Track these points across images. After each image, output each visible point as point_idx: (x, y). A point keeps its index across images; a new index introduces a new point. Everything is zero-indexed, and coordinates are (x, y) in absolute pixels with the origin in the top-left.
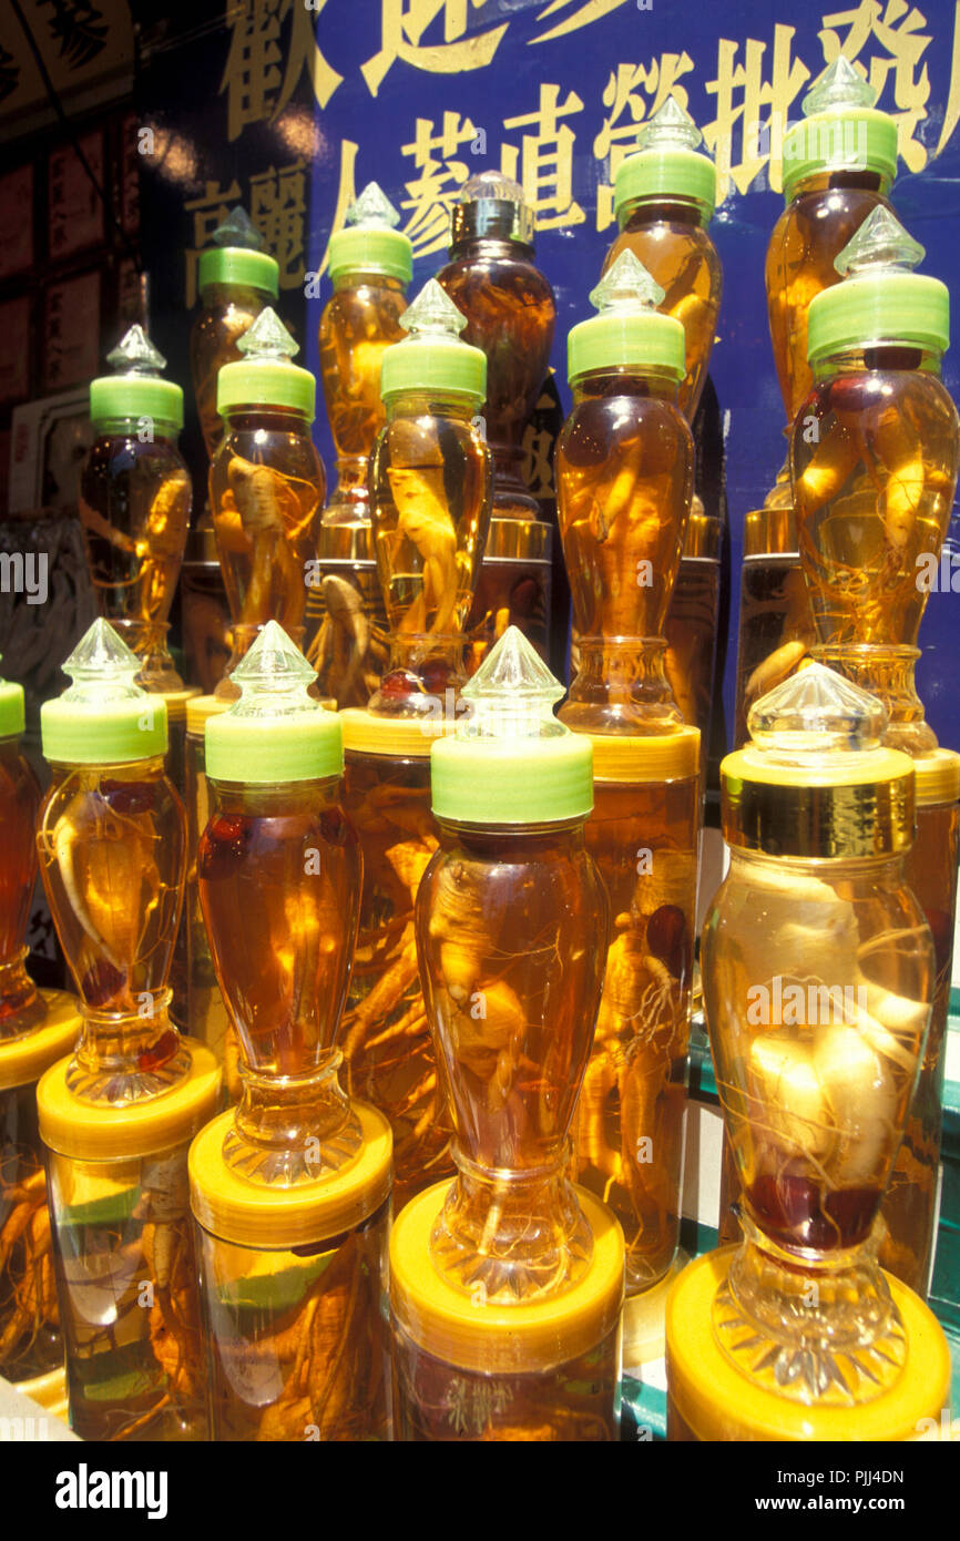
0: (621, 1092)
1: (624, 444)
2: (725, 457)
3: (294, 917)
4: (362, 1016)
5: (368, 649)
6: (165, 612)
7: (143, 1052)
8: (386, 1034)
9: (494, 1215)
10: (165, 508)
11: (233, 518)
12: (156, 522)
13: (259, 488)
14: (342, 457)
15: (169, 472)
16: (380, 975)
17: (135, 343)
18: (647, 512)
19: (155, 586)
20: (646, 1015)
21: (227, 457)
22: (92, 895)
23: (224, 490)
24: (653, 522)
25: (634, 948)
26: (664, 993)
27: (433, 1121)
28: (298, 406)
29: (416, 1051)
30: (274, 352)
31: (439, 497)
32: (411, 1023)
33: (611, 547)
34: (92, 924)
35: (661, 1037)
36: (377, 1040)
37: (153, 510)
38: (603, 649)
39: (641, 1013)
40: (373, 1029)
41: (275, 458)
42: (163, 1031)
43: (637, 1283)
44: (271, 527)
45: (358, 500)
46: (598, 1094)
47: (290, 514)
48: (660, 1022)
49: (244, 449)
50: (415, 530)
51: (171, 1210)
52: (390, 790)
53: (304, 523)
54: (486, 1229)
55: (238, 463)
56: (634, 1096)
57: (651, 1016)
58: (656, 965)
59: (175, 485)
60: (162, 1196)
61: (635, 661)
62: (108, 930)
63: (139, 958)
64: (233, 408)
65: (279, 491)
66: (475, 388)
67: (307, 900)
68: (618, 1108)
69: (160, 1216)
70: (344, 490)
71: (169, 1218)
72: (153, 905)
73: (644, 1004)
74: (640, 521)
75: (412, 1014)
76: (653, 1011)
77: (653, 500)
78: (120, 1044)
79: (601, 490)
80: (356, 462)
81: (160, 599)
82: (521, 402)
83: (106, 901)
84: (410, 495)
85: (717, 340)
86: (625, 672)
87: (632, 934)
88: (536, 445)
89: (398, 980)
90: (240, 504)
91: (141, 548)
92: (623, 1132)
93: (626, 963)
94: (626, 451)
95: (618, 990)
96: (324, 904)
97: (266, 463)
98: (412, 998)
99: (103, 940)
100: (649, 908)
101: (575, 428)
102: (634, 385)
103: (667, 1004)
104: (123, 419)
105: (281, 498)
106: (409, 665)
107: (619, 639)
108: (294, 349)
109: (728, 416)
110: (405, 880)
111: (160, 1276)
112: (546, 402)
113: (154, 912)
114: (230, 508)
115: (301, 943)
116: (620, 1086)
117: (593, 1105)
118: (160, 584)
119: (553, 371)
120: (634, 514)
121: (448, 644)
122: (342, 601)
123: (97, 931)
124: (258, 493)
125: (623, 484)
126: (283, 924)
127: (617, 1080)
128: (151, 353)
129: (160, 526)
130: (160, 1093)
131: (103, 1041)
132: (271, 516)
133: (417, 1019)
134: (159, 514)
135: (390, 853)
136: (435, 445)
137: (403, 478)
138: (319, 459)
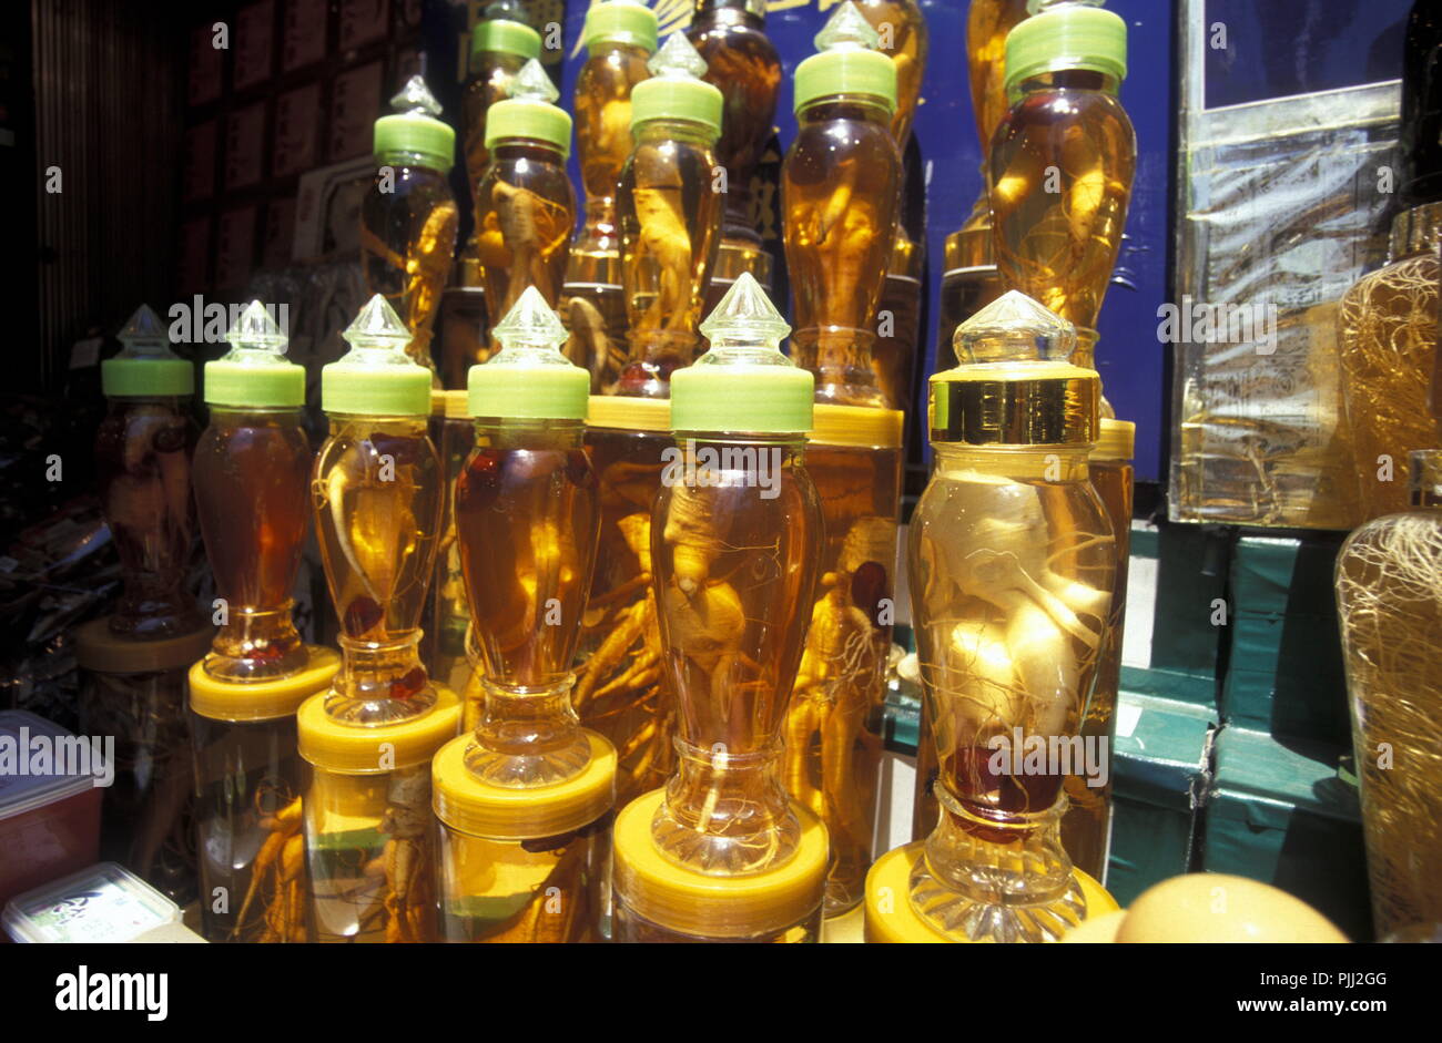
0: (822, 737)
1: (841, 164)
2: (927, 201)
3: (539, 542)
4: (591, 668)
5: (607, 364)
6: (430, 321)
7: (395, 682)
8: (613, 685)
9: (712, 797)
10: (435, 231)
11: (496, 237)
12: (427, 242)
13: (518, 208)
14: (590, 198)
15: (440, 201)
16: (608, 634)
17: (416, 90)
18: (860, 223)
19: (421, 300)
20: (849, 657)
21: (492, 183)
22: (357, 537)
23: (487, 214)
24: (865, 232)
25: (840, 604)
26: (866, 638)
27: (652, 764)
28: (556, 141)
29: (637, 703)
30: (537, 96)
31: (677, 213)
32: (635, 675)
33: (828, 252)
34: (356, 559)
35: (862, 681)
36: (604, 690)
37: (425, 232)
38: (819, 338)
39: (844, 655)
40: (599, 682)
41: (534, 184)
42: (413, 666)
43: (833, 908)
44: (528, 242)
45: (603, 234)
46: (803, 735)
47: (545, 235)
48: (862, 667)
49: (507, 175)
50: (655, 241)
51: (413, 826)
52: (623, 466)
53: (557, 243)
54: (704, 809)
55: (502, 187)
56: (834, 738)
57: (854, 658)
58: (859, 615)
59: (444, 212)
60: (405, 811)
61: (846, 350)
62: (370, 567)
63: (396, 592)
64: (500, 140)
65: (537, 213)
66: (713, 120)
67: (551, 529)
68: (819, 750)
69: (403, 831)
70: (590, 227)
71: (410, 833)
72: (410, 549)
73: (847, 647)
74: (854, 230)
75: (635, 668)
76: (856, 654)
77: (866, 212)
78: (375, 674)
79: (821, 204)
80: (603, 203)
81: (426, 313)
82: (749, 150)
83: (369, 543)
84: (652, 211)
85: (921, 101)
86: (838, 359)
87: (837, 592)
88: (761, 194)
89: (624, 636)
90: (501, 223)
91: (412, 266)
92: (824, 771)
93: (831, 615)
94: (844, 169)
95: (823, 640)
96: (564, 538)
97: (526, 187)
98: (636, 653)
99: (365, 574)
100: (853, 566)
101: (798, 152)
102: (852, 112)
103: (869, 650)
104: (402, 152)
105: (537, 218)
106: (645, 356)
107: (834, 329)
108: (555, 95)
109: (930, 167)
110: (634, 547)
111: (399, 887)
112: (771, 157)
113: (411, 556)
114: (493, 228)
115: (544, 567)
116: (822, 730)
117: (797, 746)
118: (426, 299)
119: (777, 130)
120: (849, 224)
121: (681, 340)
122: (585, 320)
123: (361, 567)
124: (518, 212)
125: (840, 198)
126: (528, 549)
127: (819, 725)
128: (430, 99)
129: (429, 246)
130: (408, 719)
131: (360, 672)
132: (529, 232)
133: (640, 671)
134: (429, 236)
135: (622, 523)
136: (674, 168)
137: (647, 196)
138: (572, 188)
